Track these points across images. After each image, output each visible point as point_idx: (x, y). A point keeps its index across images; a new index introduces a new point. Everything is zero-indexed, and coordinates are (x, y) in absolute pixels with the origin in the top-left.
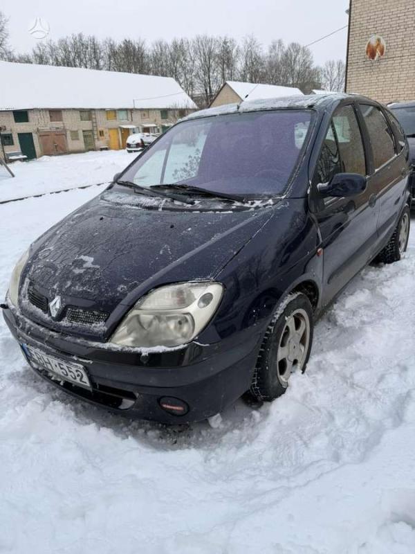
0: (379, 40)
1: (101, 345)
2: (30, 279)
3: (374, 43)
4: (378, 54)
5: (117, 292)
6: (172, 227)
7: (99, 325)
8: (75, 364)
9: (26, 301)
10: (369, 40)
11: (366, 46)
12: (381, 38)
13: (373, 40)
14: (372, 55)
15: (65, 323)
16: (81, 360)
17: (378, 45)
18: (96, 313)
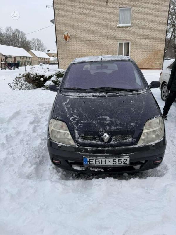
0: (68, 34)
1: (135, 146)
2: (77, 130)
3: (66, 35)
4: (68, 39)
5: (132, 126)
6: (124, 102)
7: (130, 139)
8: (125, 157)
9: (80, 140)
10: (65, 33)
11: (64, 35)
12: (68, 33)
13: (66, 33)
14: (66, 39)
15: (112, 142)
16: (127, 154)
17: (68, 36)
18: (127, 135)
